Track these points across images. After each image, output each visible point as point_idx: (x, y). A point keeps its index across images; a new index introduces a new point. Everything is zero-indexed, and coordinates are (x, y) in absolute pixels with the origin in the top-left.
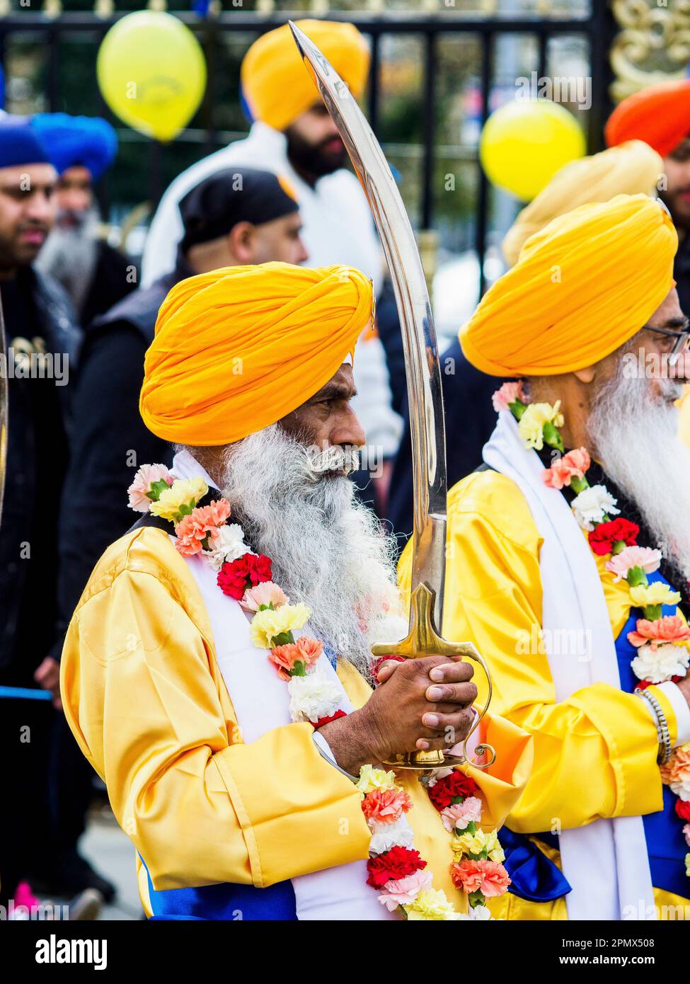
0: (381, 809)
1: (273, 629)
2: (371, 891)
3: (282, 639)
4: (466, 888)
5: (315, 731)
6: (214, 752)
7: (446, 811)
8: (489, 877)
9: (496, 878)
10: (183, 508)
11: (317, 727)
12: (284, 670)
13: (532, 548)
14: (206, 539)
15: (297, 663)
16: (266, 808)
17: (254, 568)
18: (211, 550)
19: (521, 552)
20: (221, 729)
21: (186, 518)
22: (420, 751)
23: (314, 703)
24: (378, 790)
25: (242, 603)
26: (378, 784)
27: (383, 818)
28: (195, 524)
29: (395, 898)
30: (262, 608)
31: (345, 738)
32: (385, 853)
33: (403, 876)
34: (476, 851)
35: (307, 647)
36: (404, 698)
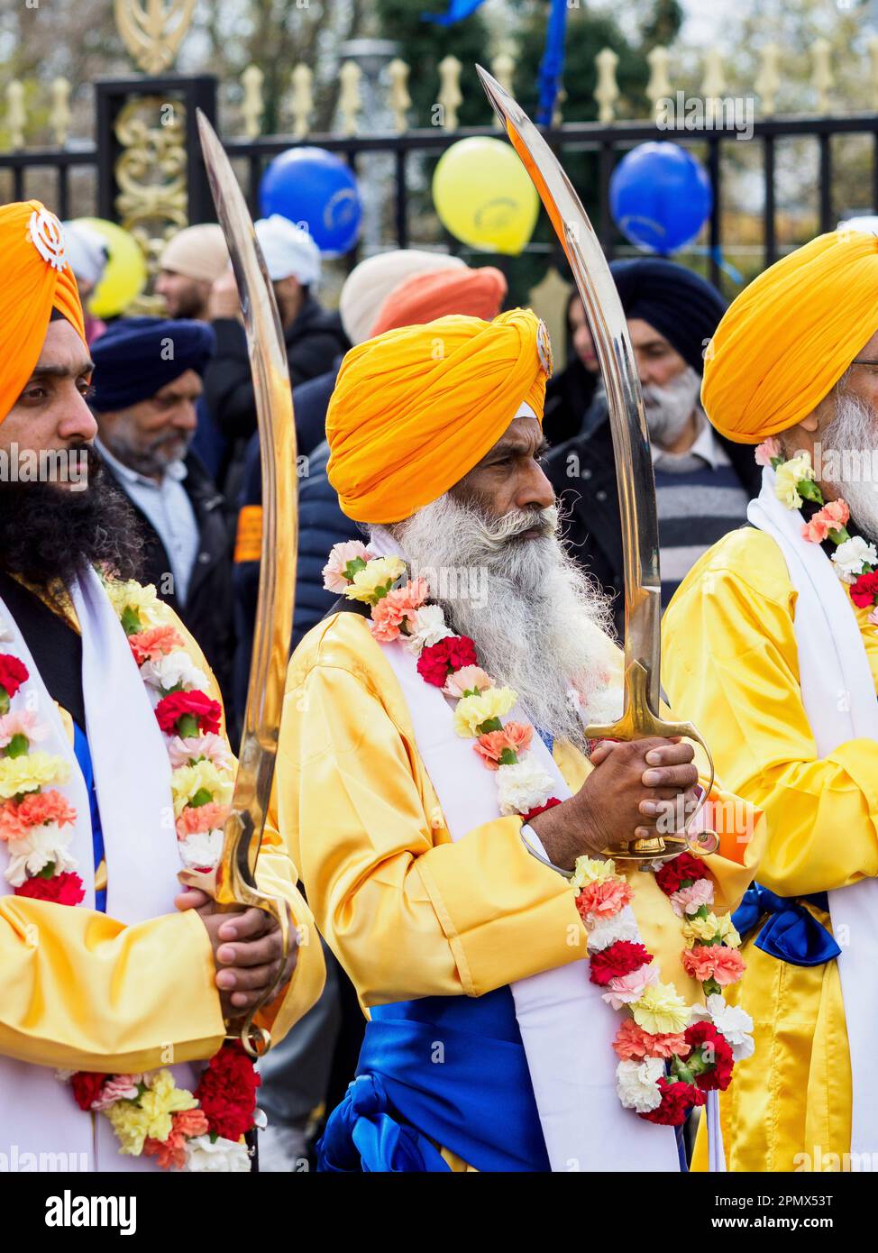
0: (599, 903)
1: (476, 718)
2: (593, 989)
3: (488, 726)
4: (698, 976)
5: (524, 825)
6: (416, 856)
7: (676, 896)
8: (722, 963)
9: (729, 965)
10: (379, 589)
11: (527, 819)
12: (491, 760)
13: (783, 603)
14: (404, 623)
15: (506, 751)
16: (471, 915)
17: (455, 652)
18: (409, 635)
19: (774, 607)
20: (423, 831)
21: (381, 601)
22: (639, 839)
23: (523, 793)
24: (595, 883)
25: (444, 690)
26: (594, 877)
27: (602, 913)
28: (390, 609)
29: (619, 996)
30: (467, 694)
31: (556, 831)
32: (608, 949)
33: (627, 973)
34: (708, 936)
35: (514, 733)
36: (620, 783)
